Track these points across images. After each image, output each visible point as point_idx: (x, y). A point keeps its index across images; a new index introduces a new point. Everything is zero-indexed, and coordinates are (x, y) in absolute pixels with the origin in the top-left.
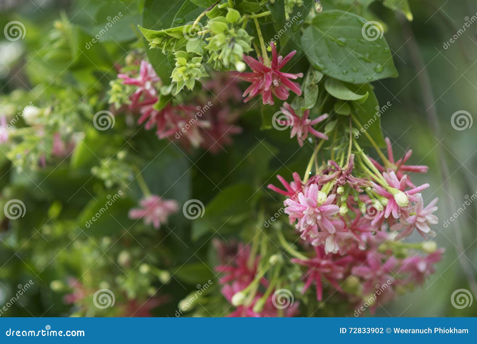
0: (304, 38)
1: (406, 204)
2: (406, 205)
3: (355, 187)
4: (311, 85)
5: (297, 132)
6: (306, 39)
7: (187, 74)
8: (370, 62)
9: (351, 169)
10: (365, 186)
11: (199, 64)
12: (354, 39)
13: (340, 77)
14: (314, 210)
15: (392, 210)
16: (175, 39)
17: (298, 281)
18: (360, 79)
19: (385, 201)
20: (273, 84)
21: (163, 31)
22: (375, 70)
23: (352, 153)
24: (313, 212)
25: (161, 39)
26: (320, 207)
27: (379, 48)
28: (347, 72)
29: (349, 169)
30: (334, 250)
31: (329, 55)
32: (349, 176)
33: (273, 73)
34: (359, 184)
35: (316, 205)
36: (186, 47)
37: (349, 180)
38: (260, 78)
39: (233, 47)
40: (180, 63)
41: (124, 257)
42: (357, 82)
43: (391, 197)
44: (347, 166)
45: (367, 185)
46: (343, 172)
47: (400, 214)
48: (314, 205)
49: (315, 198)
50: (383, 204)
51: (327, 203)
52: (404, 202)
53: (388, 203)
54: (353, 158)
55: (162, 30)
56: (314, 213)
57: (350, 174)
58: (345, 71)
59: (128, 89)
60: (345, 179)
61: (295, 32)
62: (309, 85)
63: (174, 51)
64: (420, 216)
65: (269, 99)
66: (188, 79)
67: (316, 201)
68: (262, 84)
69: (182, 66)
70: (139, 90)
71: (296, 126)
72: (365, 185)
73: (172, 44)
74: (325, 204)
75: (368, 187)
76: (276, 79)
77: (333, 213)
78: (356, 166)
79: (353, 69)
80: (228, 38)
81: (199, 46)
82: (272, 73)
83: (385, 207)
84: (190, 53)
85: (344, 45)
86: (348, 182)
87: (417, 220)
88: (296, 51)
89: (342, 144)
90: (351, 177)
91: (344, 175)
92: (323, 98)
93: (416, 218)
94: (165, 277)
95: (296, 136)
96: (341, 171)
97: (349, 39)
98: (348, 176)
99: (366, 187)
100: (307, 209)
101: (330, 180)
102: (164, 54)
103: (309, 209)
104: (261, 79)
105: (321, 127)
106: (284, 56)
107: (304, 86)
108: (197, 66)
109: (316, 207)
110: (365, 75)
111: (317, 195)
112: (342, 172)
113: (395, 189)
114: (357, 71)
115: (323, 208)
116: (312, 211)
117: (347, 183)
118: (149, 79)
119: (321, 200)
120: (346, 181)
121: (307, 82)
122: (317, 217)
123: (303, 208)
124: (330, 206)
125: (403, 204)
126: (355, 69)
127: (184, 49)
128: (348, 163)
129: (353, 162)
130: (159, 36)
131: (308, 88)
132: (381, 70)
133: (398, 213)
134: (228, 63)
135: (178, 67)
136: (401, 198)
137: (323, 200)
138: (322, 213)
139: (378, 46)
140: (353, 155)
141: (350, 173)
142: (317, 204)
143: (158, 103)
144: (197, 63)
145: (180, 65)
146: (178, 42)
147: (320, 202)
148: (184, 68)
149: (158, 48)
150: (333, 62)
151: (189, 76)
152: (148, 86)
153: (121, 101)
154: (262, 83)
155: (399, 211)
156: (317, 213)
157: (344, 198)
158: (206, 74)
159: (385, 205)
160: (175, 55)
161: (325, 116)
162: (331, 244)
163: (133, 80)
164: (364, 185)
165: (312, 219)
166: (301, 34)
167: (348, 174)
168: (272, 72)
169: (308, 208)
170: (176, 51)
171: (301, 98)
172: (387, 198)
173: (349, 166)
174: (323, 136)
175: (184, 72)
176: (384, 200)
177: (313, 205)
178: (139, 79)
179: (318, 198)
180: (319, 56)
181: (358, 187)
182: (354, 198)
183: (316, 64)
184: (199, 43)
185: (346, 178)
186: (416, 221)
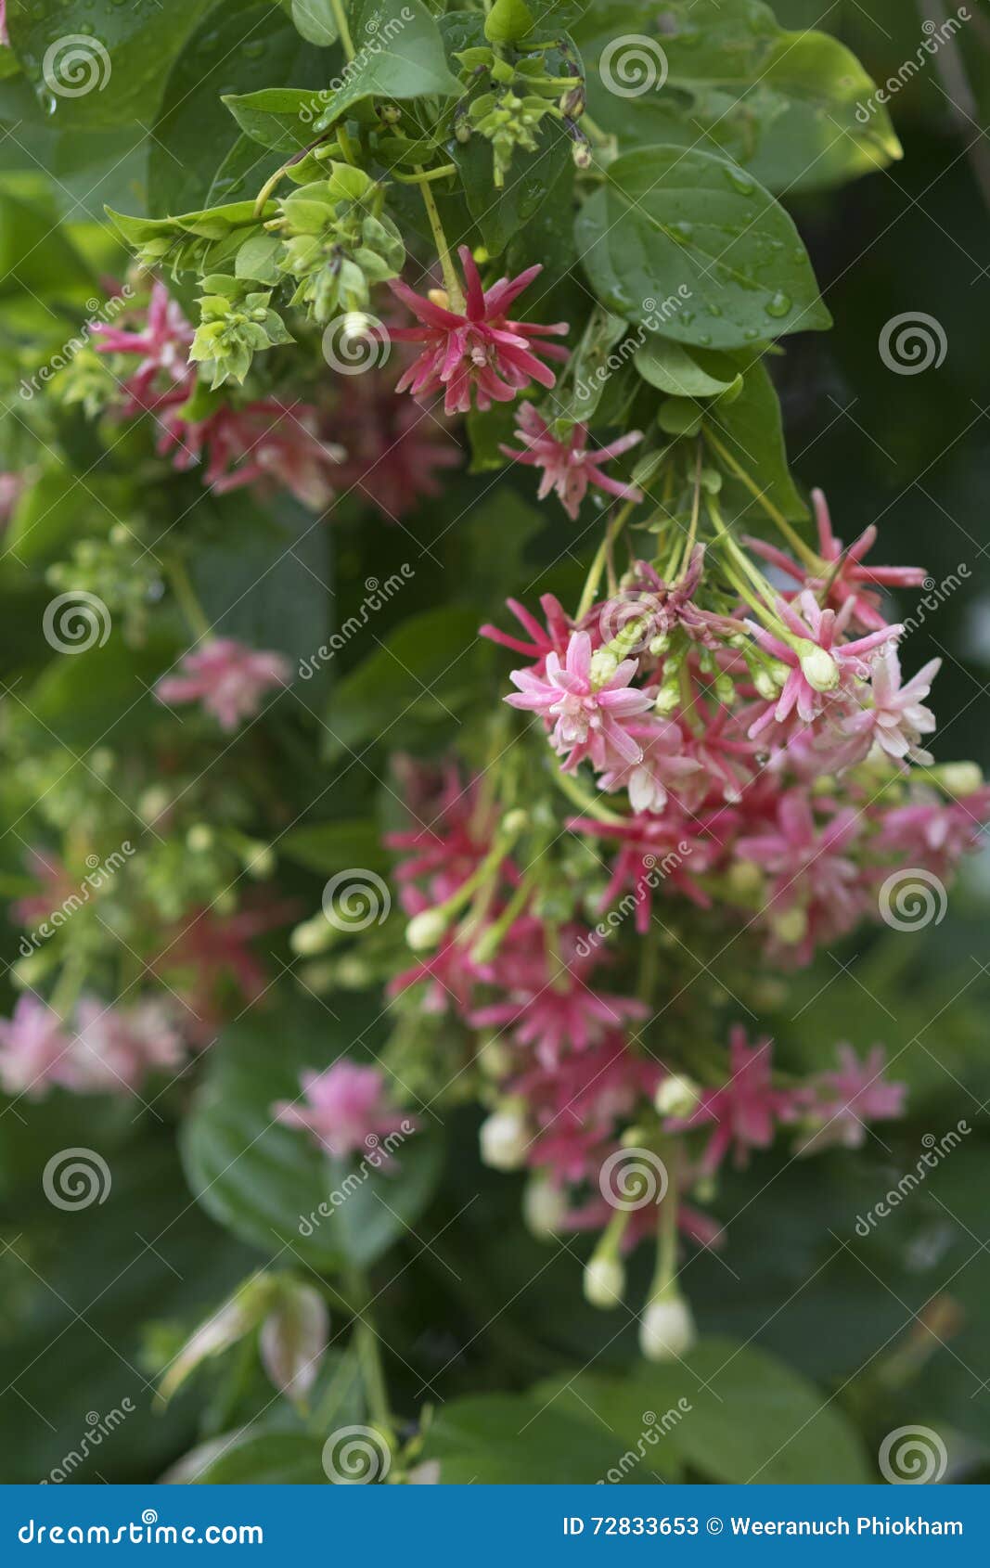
0: (583, 222)
1: (830, 682)
2: (830, 687)
3: (699, 637)
4: (594, 355)
5: (556, 483)
6: (586, 223)
7: (225, 342)
8: (754, 289)
9: (692, 584)
10: (729, 632)
11: (261, 312)
12: (713, 226)
13: (675, 332)
14: (582, 701)
15: (797, 698)
16: (206, 241)
17: (591, 878)
18: (724, 335)
19: (782, 673)
20: (468, 358)
21: (171, 220)
22: (768, 309)
23: (699, 539)
24: (577, 708)
25: (168, 242)
26: (598, 693)
27: (781, 249)
28: (692, 317)
29: (685, 588)
30: (653, 803)
31: (646, 270)
32: (686, 607)
33: (471, 331)
34: (709, 628)
35: (586, 688)
36: (236, 262)
37: (683, 616)
38: (438, 344)
39: (338, 273)
40: (212, 311)
41: (154, 805)
42: (717, 344)
43: (793, 662)
44: (681, 579)
45: (733, 632)
46: (671, 596)
47: (819, 709)
48: (581, 689)
49: (583, 671)
50: (776, 680)
51: (614, 683)
52: (824, 679)
53: (788, 680)
54: (700, 555)
55: (166, 218)
56: (582, 709)
57: (689, 602)
58: (686, 314)
59: (120, 363)
60: (675, 614)
61: (524, 219)
62: (589, 353)
63: (202, 275)
64: (886, 710)
65: (461, 400)
66: (227, 354)
67: (586, 679)
68: (440, 362)
69: (217, 318)
70: (145, 365)
71: (553, 467)
72: (728, 629)
73: (198, 254)
74: (610, 686)
75: (734, 635)
76: (479, 346)
77: (635, 709)
78: (710, 576)
79: (709, 309)
80: (329, 246)
81: (270, 258)
82: (468, 328)
83: (780, 690)
84: (245, 281)
85: (688, 241)
86: (682, 621)
87: (879, 721)
88: (539, 265)
89: (679, 514)
90: (692, 608)
91: (671, 604)
92: (629, 388)
93: (876, 715)
94: (259, 858)
95: (553, 493)
96: (664, 592)
97: (701, 225)
98: (682, 607)
99: (730, 635)
100: (563, 700)
101: (634, 619)
102: (175, 283)
103: (568, 701)
104: (440, 347)
105: (622, 468)
106: (512, 278)
107: (576, 357)
108: (257, 318)
109: (588, 693)
110: (739, 324)
111: (588, 664)
112: (667, 595)
113: (806, 642)
114: (720, 313)
115: (605, 698)
116: (576, 704)
117: (679, 625)
118: (172, 336)
119: (600, 674)
120: (676, 620)
121: (585, 346)
122: (589, 721)
123: (553, 695)
124: (623, 692)
125: (820, 683)
126: (713, 307)
127: (229, 268)
128: (684, 569)
129: (700, 567)
130: (164, 233)
131: (585, 362)
132: (784, 311)
133: (814, 706)
134: (325, 314)
135: (207, 323)
136: (819, 666)
137: (604, 675)
138: (604, 711)
139: (777, 244)
140: (703, 546)
141: (688, 596)
142: (589, 686)
143: (192, 401)
144: (259, 307)
145: (210, 315)
146: (214, 251)
147: (595, 681)
148: (220, 324)
149: (161, 266)
150: (656, 288)
151: (234, 347)
152: (168, 355)
153: (101, 396)
154: (442, 359)
155: (818, 701)
156: (589, 709)
157: (671, 665)
158: (286, 335)
159: (781, 685)
160: (201, 287)
161: (633, 438)
162: (645, 788)
163: (131, 339)
164: (725, 630)
165: (579, 727)
166: (577, 207)
167: (681, 601)
168: (470, 326)
169: (565, 696)
170: (207, 275)
171: (567, 390)
172: (787, 664)
173: (686, 578)
174: (628, 491)
175: (219, 335)
176: (780, 670)
177: (578, 687)
178: (147, 335)
179: (590, 671)
180: (618, 273)
181: (708, 636)
182: (700, 663)
183: (611, 294)
184: (272, 252)
185: (676, 611)
186: (875, 724)
